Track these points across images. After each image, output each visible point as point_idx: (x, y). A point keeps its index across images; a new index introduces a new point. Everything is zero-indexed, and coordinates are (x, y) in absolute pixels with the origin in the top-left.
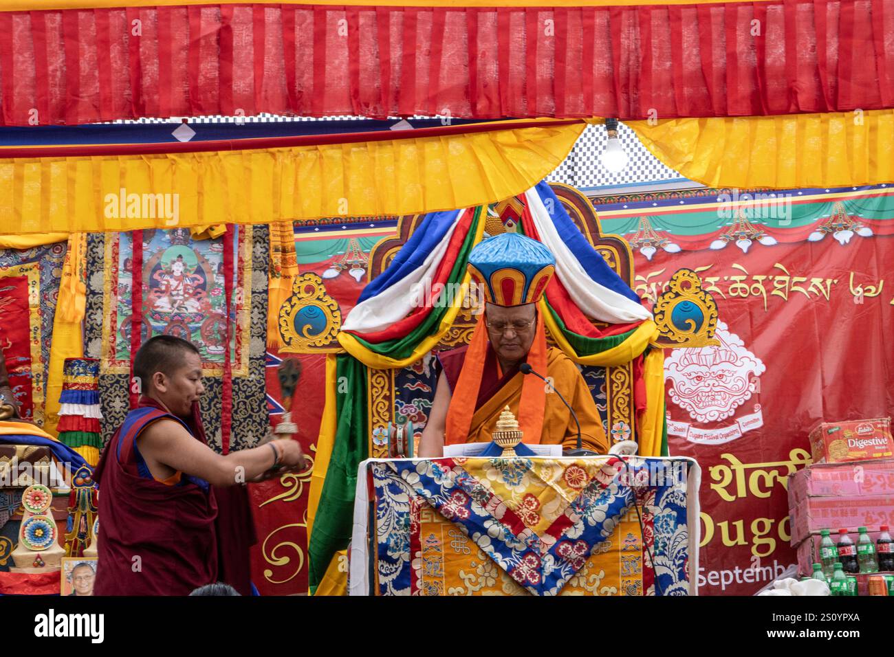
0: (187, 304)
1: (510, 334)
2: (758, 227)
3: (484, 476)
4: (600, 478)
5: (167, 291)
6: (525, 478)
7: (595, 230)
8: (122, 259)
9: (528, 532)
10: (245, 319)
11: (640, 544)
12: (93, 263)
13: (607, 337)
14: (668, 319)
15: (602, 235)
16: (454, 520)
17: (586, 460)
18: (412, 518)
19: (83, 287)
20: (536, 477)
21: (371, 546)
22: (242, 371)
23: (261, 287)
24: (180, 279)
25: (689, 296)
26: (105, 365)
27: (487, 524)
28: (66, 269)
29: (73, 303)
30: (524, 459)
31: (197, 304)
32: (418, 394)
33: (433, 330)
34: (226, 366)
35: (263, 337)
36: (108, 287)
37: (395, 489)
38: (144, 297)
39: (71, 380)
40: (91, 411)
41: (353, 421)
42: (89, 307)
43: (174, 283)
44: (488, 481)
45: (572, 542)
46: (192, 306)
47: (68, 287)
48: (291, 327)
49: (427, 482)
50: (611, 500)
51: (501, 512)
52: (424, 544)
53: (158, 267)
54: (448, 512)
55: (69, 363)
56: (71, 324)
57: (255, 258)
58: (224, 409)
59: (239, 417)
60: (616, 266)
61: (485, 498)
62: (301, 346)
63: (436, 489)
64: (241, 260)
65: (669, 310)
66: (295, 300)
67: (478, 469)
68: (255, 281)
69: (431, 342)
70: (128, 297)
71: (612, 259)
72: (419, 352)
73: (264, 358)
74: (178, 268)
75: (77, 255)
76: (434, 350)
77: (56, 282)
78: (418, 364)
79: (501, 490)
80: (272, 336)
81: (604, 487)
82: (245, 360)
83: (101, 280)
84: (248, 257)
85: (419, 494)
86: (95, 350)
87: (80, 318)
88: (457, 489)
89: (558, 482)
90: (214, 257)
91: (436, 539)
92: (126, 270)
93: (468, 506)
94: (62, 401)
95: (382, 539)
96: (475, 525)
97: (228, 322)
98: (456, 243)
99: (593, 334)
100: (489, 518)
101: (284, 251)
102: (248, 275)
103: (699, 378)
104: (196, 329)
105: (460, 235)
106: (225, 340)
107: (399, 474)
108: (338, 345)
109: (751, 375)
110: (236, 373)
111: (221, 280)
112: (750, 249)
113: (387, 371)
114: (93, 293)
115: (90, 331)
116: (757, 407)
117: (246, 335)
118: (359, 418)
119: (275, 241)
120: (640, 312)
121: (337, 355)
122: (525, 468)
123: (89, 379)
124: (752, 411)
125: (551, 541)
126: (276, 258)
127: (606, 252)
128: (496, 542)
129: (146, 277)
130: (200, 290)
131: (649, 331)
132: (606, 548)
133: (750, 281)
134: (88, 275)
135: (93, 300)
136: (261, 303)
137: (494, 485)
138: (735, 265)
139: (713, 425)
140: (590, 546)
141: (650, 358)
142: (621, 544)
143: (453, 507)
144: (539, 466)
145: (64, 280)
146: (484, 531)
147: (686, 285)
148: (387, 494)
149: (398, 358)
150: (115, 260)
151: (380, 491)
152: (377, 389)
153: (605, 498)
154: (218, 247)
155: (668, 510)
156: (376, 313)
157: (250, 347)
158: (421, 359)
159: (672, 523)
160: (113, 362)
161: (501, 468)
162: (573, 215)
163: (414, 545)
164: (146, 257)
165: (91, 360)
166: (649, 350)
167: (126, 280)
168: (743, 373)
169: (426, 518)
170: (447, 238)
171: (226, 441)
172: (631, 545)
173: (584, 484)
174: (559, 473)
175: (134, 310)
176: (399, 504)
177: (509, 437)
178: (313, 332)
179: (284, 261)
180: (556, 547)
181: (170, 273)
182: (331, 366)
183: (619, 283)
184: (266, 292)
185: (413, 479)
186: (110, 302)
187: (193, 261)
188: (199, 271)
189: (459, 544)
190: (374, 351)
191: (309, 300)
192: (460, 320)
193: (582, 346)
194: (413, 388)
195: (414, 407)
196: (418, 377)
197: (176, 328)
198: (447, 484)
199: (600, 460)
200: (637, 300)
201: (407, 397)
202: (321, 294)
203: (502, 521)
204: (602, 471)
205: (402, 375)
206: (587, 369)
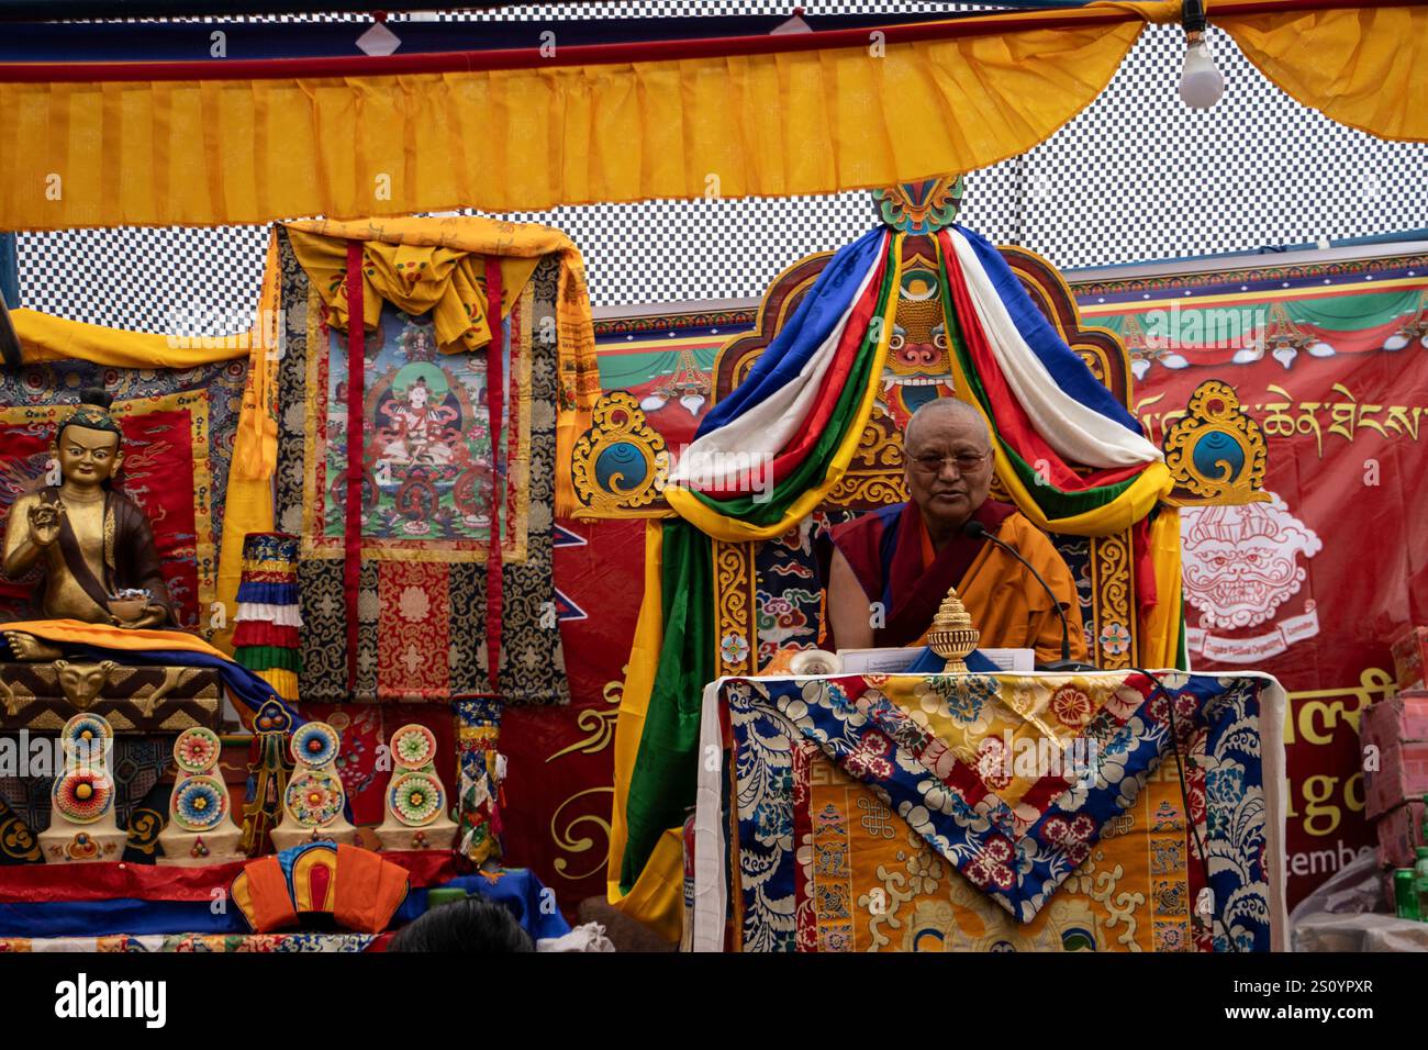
0: (433, 451)
1: (950, 472)
2: (1306, 328)
3: (916, 705)
4: (1113, 709)
5: (402, 433)
6: (986, 709)
7: (1069, 319)
8: (333, 383)
9: (992, 800)
10: (522, 473)
11: (1182, 819)
12: (289, 389)
13: (1094, 489)
14: (1187, 461)
15: (1082, 328)
16: (867, 780)
17: (1090, 678)
18: (796, 776)
19: (273, 427)
20: (1004, 707)
21: (726, 822)
22: (516, 554)
23: (545, 425)
24: (422, 414)
25: (1219, 423)
26: (308, 545)
27: (922, 788)
28: (248, 398)
29: (257, 450)
30: (984, 677)
31: (448, 452)
32: (793, 581)
33: (816, 479)
34: (493, 545)
35: (549, 500)
36: (312, 426)
37: (766, 729)
38: (367, 441)
39: (253, 566)
40: (285, 616)
41: (689, 624)
42: (283, 457)
43: (412, 419)
44: (922, 714)
45: (1068, 817)
46: (441, 455)
47: (251, 425)
48: (591, 476)
49: (820, 716)
50: (1133, 746)
51: (946, 765)
52: (817, 823)
53: (388, 395)
54: (856, 767)
55: (251, 541)
56: (255, 481)
57: (536, 380)
58: (491, 612)
59: (514, 623)
60: (1104, 377)
61: (918, 742)
62: (606, 506)
63: (836, 729)
64: (514, 384)
65: (1189, 446)
66: (596, 434)
67: (906, 693)
68: (536, 415)
69: (813, 498)
70: (343, 441)
71: (1098, 366)
72: (793, 515)
73: (552, 532)
74: (418, 397)
75: (263, 380)
76: (816, 512)
77: (233, 418)
78: (792, 534)
79: (945, 729)
80: (563, 498)
81: (1120, 723)
82: (522, 537)
83: (302, 415)
84: (525, 378)
85: (807, 737)
86: (291, 523)
87: (269, 473)
88: (872, 727)
89: (1042, 716)
90: (473, 379)
91: (836, 812)
92: (339, 400)
93: (890, 756)
94: (240, 599)
95: (746, 814)
96: (903, 789)
97: (496, 479)
98: (852, 340)
99: (1070, 484)
100: (926, 776)
101: (581, 370)
102: (526, 406)
103: (1220, 560)
104: (446, 491)
105: (857, 329)
106: (492, 504)
107: (772, 703)
108: (665, 504)
109: (1301, 558)
110: (509, 556)
111: (485, 415)
112: (1294, 362)
113: (743, 546)
114: (289, 435)
115: (285, 494)
116: (1310, 604)
117: (523, 497)
118: (698, 619)
119: (566, 354)
120: (1144, 448)
121: (664, 522)
122: (986, 692)
123: (281, 566)
124: (1302, 612)
125: (1032, 815)
126: (569, 380)
127: (1087, 355)
128: (941, 820)
129: (369, 409)
130: (452, 430)
131: (1158, 479)
132: (1122, 828)
133: (1294, 411)
134: (281, 408)
135: (289, 445)
136: (546, 454)
137: (934, 720)
138: (1272, 388)
139: (1241, 632)
140: (1098, 825)
141: (1160, 523)
142: (1150, 821)
143: (865, 758)
144: (1010, 688)
145: (245, 415)
146: (919, 800)
147: (1216, 406)
148: (753, 735)
149: (762, 525)
150: (323, 385)
151: (741, 733)
152: (728, 575)
153: (1121, 742)
154: (478, 364)
155: (1229, 763)
156: (728, 448)
157: (529, 517)
158: (797, 527)
159: (1237, 784)
160: (320, 540)
161: (946, 691)
162: (1035, 296)
163: (799, 824)
164: (370, 380)
165: (286, 537)
166: (1159, 509)
167: (338, 415)
168: (1287, 551)
169: (819, 778)
170: (836, 333)
171: (493, 660)
172: (1167, 822)
173: (1086, 718)
174: (1043, 700)
175: (350, 460)
176: (773, 753)
177: (956, 640)
178: (625, 485)
179: (581, 384)
180: (1040, 824)
181: (407, 404)
182: (653, 539)
183: (1109, 401)
184: (553, 432)
185: (796, 712)
186: (314, 448)
187: (440, 386)
188: (451, 401)
189: (877, 822)
190: (722, 512)
191: (618, 434)
192: (857, 463)
193: (1053, 503)
194: (784, 572)
195: (787, 601)
196: (792, 555)
197: (416, 487)
198: (855, 720)
199: (1116, 677)
200: (1140, 430)
201: (775, 586)
202: (637, 424)
203: (946, 783)
204: (1116, 695)
205: (766, 552)
206: (1060, 540)
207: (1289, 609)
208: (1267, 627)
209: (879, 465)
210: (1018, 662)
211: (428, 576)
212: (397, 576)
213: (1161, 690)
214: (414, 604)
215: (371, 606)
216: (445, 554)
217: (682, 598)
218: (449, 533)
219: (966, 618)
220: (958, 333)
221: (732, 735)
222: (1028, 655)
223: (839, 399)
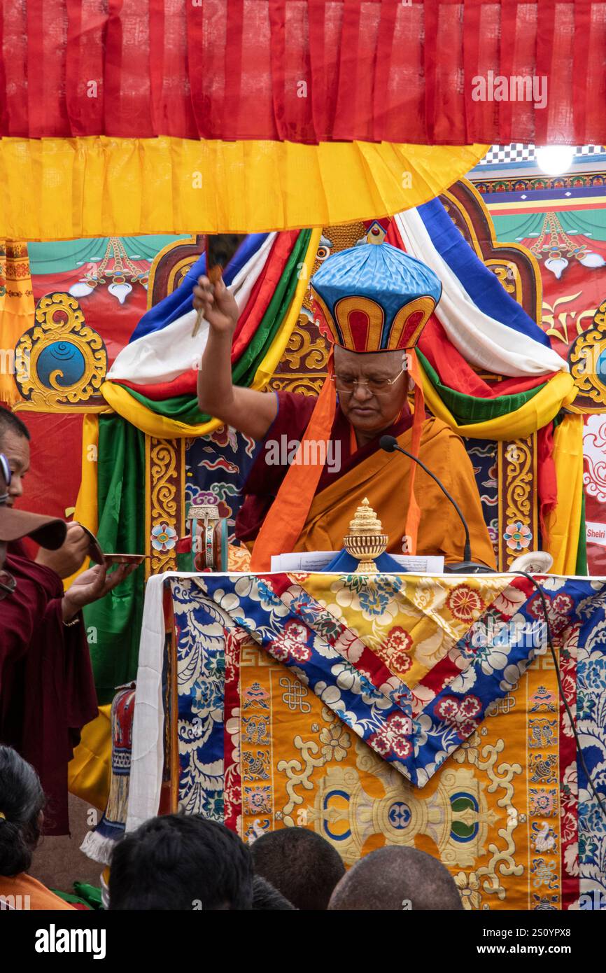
1: (361, 393)
3: (332, 600)
4: (500, 606)
6: (392, 604)
7: (484, 236)
9: (395, 682)
11: (557, 702)
13: (502, 396)
15: (497, 243)
16: (288, 664)
17: (480, 580)
18: (228, 658)
20: (407, 602)
21: (167, 697)
27: (335, 670)
30: (391, 577)
32: (220, 476)
37: (203, 617)
41: (123, 514)
44: (338, 608)
45: (459, 698)
48: (32, 372)
49: (250, 607)
51: (356, 652)
54: (280, 651)
60: (516, 292)
61: (333, 632)
62: (46, 401)
63: (263, 619)
66: (38, 333)
67: (323, 589)
71: (509, 280)
78: (220, 431)
79: (357, 621)
81: (505, 618)
85: (239, 625)
88: (294, 618)
89: (439, 611)
91: (262, 691)
93: (309, 644)
95: (184, 689)
96: (318, 671)
99: (481, 392)
100: (338, 661)
107: (209, 595)
108: (102, 401)
113: (174, 443)
118: (131, 510)
120: (549, 359)
121: (100, 417)
122: (393, 590)
125: (428, 695)
127: (500, 269)
131: (563, 388)
132: (505, 708)
137: (347, 613)
140: (484, 706)
141: (563, 428)
142: (529, 703)
143: (287, 644)
144: (413, 586)
146: (332, 680)
148: (192, 623)
149: (193, 423)
151: (182, 621)
152: (159, 469)
155: (598, 654)
156: (161, 355)
161: (358, 589)
162: (454, 214)
163: (230, 699)
166: (563, 415)
169: (247, 660)
170: (265, 247)
172: (542, 704)
173: (476, 614)
174: (440, 597)
176: (209, 637)
177: (368, 543)
178: (65, 382)
180: (435, 704)
182: (90, 432)
183: (519, 316)
185: (230, 603)
189: (295, 698)
190: (157, 412)
191: (60, 333)
192: (283, 367)
193: (463, 410)
194: (211, 466)
195: (214, 495)
196: (220, 451)
198: (280, 611)
199: (501, 580)
200: (547, 342)
201: (204, 480)
202: (77, 324)
203: (357, 666)
204: (503, 596)
205: (196, 448)
209: (303, 368)
210: (422, 566)
213: (541, 592)
217: (115, 490)
219: (377, 525)
221: (174, 622)
223: (266, 307)
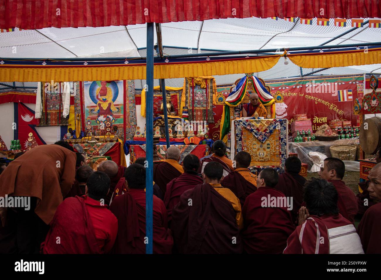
0: (201, 98)
1: (255, 101)
2: (286, 86)
3: (253, 122)
4: (272, 123)
5: (198, 96)
6: (260, 123)
7: (264, 85)
8: (191, 92)
9: (260, 131)
10: (209, 100)
11: (278, 133)
12: (187, 93)
13: (267, 101)
14: (276, 99)
15: (266, 86)
16: (248, 130)
17: (270, 120)
18: (242, 129)
19: (185, 96)
20: (262, 122)
21: (235, 134)
22: (209, 108)
23: (212, 95)
24: (199, 95)
25: (279, 95)
26: (189, 108)
27: (254, 130)
28: (183, 93)
29: (184, 98)
30: (260, 120)
31: (202, 98)
32: (238, 111)
33: (240, 101)
34: (207, 107)
35: (212, 103)
36: (189, 96)
37: (239, 125)
38: (194, 97)
39: (184, 110)
40: (187, 115)
42: (186, 99)
43: (198, 95)
44: (254, 123)
45: (268, 133)
46: (201, 99)
47: (183, 96)
48: (218, 101)
49: (244, 124)
50: (274, 126)
51: (256, 128)
52: (243, 134)
53: (196, 93)
54: (247, 128)
55: (183, 107)
56: (183, 102)
57: (211, 91)
58: (207, 114)
59: (209, 115)
60: (268, 90)
61: (253, 126)
62: (219, 104)
63: (245, 125)
64: (208, 92)
65: (276, 97)
66: (218, 96)
67: (252, 121)
68: (211, 95)
69: (240, 102)
70: (192, 97)
71: (267, 89)
72: (238, 104)
73: (212, 106)
74: (199, 93)
75: (184, 91)
76: (240, 104)
77: (181, 95)
78: (238, 106)
79: (256, 125)
80: (213, 103)
81: (272, 124)
82: (209, 107)
83: (188, 95)
84: (209, 91)
85: (243, 126)
86: (187, 105)
87: (185, 101)
88: (249, 125)
89: (265, 123)
90: (204, 91)
91: (245, 133)
92: (191, 93)
93: (251, 127)
94: (183, 113)
95: (237, 133)
96: (252, 130)
97: (207, 101)
98: (243, 87)
99: (265, 101)
100: (254, 129)
101: (215, 90)
102: (210, 94)
103: (278, 108)
104: (202, 102)
105: (244, 86)
106: (206, 104)
107: (239, 122)
108: (225, 103)
109: (285, 108)
110: (208, 109)
111: (206, 95)
112: (285, 89)
113: (233, 107)
114: (187, 97)
115: (186, 103)
116: (286, 112)
117: (209, 103)
118: (228, 114)
119: (213, 88)
120: (272, 97)
121: (225, 105)
122: (260, 121)
123: (186, 110)
124: (286, 113)
125: (264, 133)
126: (214, 91)
127: (266, 88)
128: (256, 134)
129: (194, 94)
130: (202, 96)
131: (273, 100)
132: (273, 134)
133: (285, 94)
134: (186, 94)
135: (187, 98)
136: (212, 98)
137: (255, 124)
138: (283, 91)
139: (280, 115)
140: (270, 134)
141: (273, 105)
142: (275, 133)
143: (248, 128)
144: (262, 121)
145: (182, 95)
146: (253, 131)
147: (279, 93)
148: (237, 126)
149: (235, 105)
150: (190, 92)
151: (236, 125)
152: (231, 110)
153: (273, 126)
154: (205, 90)
155: (283, 128)
156: (231, 98)
157: (210, 105)
158: (238, 105)
159: (283, 130)
160: (190, 107)
161: (256, 121)
162: (261, 82)
163: (242, 134)
164: (194, 91)
165: (187, 107)
166: (273, 103)
167: (191, 95)
168: (284, 107)
169: (244, 129)
170: (242, 86)
171: (207, 119)
172: (277, 133)
173: (269, 124)
174: (265, 122)
175: (193, 99)
176: (239, 127)
178: (221, 101)
179: (215, 92)
180: (265, 134)
181: (198, 94)
182: (224, 107)
183: (268, 93)
184: (212, 96)
185: (242, 123)
186: (189, 98)
187: (201, 92)
188: (202, 93)
189: (249, 134)
190: (231, 104)
191: (220, 96)
192: (244, 99)
193: (263, 103)
194: (237, 110)
195: (237, 113)
196: (238, 108)
197: (199, 102)
198: (247, 124)
199: (272, 119)
200: (271, 96)
201: (236, 111)
202: (222, 95)
203: (256, 130)
204: (272, 121)
205: (235, 108)
206: (265, 106)
207: (284, 113)
208: (282, 115)
209: (246, 99)
210: (262, 118)
211: (200, 111)
212: (197, 111)
213: (277, 121)
214: (199, 113)
215: (195, 114)
216: (202, 108)
217: (227, 112)
218: (202, 106)
219: (257, 114)
220: (254, 86)
221: (235, 125)
222: (263, 117)
223: (242, 93)
